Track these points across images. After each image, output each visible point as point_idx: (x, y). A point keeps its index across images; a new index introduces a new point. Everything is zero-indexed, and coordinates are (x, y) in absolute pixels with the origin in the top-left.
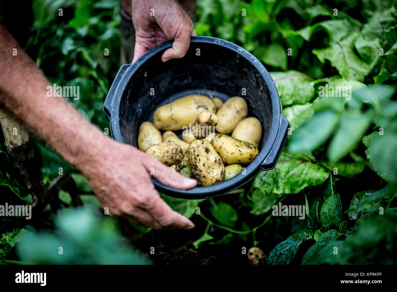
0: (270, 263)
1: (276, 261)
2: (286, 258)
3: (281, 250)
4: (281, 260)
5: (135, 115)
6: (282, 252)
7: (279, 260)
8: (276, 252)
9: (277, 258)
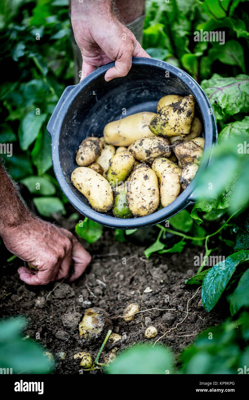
0: (208, 283)
1: (213, 281)
2: (223, 279)
3: (218, 271)
4: (217, 281)
5: (89, 131)
6: (219, 273)
7: (216, 280)
8: (213, 273)
9: (215, 279)
